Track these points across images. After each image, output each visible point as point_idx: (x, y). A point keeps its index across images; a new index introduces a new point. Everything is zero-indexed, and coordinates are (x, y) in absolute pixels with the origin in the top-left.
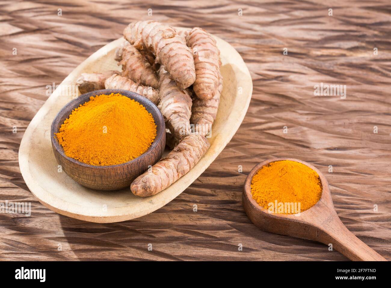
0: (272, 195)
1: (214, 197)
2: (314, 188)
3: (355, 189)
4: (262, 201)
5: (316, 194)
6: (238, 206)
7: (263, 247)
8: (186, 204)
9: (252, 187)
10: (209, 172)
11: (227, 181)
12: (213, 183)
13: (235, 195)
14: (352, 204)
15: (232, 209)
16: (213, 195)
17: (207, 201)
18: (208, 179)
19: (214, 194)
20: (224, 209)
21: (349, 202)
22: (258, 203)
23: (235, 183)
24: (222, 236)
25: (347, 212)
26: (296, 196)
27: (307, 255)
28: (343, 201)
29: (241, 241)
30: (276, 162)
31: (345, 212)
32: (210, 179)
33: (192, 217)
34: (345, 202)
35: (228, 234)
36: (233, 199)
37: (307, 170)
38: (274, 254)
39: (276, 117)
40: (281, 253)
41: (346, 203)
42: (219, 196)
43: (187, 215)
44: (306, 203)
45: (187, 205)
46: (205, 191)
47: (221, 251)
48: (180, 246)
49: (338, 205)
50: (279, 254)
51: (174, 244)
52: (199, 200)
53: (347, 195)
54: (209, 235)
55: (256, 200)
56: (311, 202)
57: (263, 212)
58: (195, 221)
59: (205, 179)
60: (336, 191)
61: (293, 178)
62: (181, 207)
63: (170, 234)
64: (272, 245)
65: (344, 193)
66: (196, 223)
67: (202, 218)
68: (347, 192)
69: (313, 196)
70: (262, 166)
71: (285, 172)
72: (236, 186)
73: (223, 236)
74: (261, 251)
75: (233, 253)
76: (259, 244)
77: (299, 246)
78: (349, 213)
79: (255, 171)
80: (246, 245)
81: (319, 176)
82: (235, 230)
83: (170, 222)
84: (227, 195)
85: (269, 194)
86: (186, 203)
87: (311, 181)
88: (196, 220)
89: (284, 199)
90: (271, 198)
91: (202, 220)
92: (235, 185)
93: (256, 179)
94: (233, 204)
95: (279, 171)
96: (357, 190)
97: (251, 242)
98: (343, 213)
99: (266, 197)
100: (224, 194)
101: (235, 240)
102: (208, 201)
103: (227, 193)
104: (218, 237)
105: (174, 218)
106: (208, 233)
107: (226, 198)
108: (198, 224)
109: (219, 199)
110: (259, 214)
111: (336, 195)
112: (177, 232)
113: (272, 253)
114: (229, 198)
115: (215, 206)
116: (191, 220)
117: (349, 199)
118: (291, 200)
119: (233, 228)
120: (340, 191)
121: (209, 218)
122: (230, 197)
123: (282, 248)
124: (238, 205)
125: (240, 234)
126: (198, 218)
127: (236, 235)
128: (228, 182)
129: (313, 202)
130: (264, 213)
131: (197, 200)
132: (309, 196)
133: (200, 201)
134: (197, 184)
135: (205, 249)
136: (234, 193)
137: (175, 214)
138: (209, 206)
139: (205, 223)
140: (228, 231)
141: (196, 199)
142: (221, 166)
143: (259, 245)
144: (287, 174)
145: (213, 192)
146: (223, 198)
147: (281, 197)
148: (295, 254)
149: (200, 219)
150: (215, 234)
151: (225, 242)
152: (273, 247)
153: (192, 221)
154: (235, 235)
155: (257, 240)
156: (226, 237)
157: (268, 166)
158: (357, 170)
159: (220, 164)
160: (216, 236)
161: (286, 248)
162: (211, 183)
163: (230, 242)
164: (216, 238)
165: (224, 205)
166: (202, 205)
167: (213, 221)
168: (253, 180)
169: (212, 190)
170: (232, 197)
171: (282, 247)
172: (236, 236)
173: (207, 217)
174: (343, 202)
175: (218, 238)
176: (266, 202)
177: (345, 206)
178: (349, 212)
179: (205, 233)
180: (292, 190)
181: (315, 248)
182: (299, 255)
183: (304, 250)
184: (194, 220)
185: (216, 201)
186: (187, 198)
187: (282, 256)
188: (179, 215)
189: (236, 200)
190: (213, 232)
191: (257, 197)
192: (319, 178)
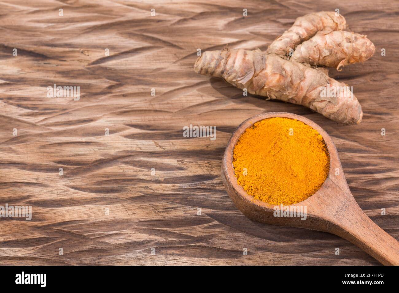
0: (265, 179)
1: (183, 171)
2: (318, 159)
3: (369, 140)
4: (251, 188)
5: (321, 168)
6: (216, 183)
7: (257, 246)
8: (146, 187)
9: (235, 166)
10: (171, 131)
11: (198, 144)
12: (178, 148)
13: (210, 165)
14: (368, 164)
15: (209, 188)
16: (181, 169)
17: (173, 178)
18: (171, 144)
19: (182, 166)
20: (199, 188)
21: (363, 162)
22: (246, 191)
23: (209, 147)
24: (200, 235)
25: (363, 178)
26: (297, 178)
27: (317, 254)
28: (356, 161)
29: (227, 241)
30: (263, 122)
31: (359, 179)
32: (174, 143)
33: (157, 206)
34: (358, 162)
35: (208, 230)
36: (208, 173)
37: (306, 133)
38: (273, 257)
39: (251, 33)
40: (282, 255)
41: (360, 164)
42: (189, 169)
43: (151, 203)
44: (310, 183)
45: (148, 188)
46: (169, 163)
47: (201, 259)
48: (147, 256)
49: (350, 169)
50: (279, 256)
51: (138, 255)
52: (163, 179)
53: (360, 151)
54: (184, 235)
55: (243, 186)
56: (316, 180)
57: (254, 205)
58: (162, 214)
59: (167, 144)
60: (344, 146)
61: (290, 155)
62: (141, 192)
63: (130, 238)
64: (269, 243)
65: (355, 148)
66: (164, 217)
67: (171, 208)
68: (359, 146)
69: (319, 172)
70: (245, 130)
71: (280, 149)
72: (211, 151)
73: (202, 234)
74: (255, 253)
75: (218, 261)
76: (251, 242)
77: (304, 240)
78: (366, 180)
79: (237, 138)
80: (234, 246)
81: (323, 139)
82: (216, 222)
83: (129, 217)
84: (200, 166)
85: (260, 178)
86: (147, 185)
87: (313, 148)
88: (163, 212)
89: (281, 183)
90: (263, 184)
91: (171, 211)
92: (208, 149)
93: (239, 153)
94: (209, 180)
95: (271, 147)
96: (372, 142)
97: (240, 241)
98: (357, 181)
99: (256, 182)
100: (195, 165)
101: (218, 240)
102: (175, 178)
103: (199, 163)
104: (195, 236)
105: (133, 211)
106: (182, 231)
107: (200, 172)
108: (167, 218)
109: (190, 174)
110: (248, 206)
111: (345, 153)
112: (140, 234)
113: (271, 255)
114: (204, 172)
115: (186, 185)
116: (156, 211)
117: (362, 157)
118: (290, 183)
119: (213, 220)
120: (350, 145)
121: (180, 207)
122: (204, 169)
123: (282, 246)
124: (216, 181)
125: (224, 228)
126: (165, 209)
127: (219, 231)
128: (199, 146)
129: (320, 180)
130: (256, 205)
131: (161, 179)
132: (313, 174)
133: (165, 179)
134: (157, 151)
135: (180, 257)
136: (208, 163)
137: (134, 204)
138: (177, 186)
139: (175, 215)
140: (207, 225)
141: (158, 177)
142: (187, 120)
143: (252, 245)
144: (282, 151)
145: (180, 162)
146: (195, 172)
147: (276, 182)
148: (300, 255)
149: (168, 210)
150: (191, 233)
151: (206, 244)
152: (270, 245)
153: (157, 213)
154: (217, 232)
155: (248, 237)
156: (207, 236)
157: (252, 127)
158: (369, 110)
159: (184, 116)
160: (193, 236)
161: (287, 245)
162: (177, 149)
163: (212, 243)
164: (193, 237)
165: (197, 183)
166: (168, 185)
167: (186, 211)
168: (235, 153)
169: (179, 160)
170: (207, 168)
171: (283, 244)
172: (220, 233)
173: (177, 205)
174: (356, 163)
175: (196, 238)
176: (257, 188)
177: (359, 169)
178: (365, 178)
179: (177, 232)
180: (291, 172)
181: (327, 241)
182: (306, 254)
183: (312, 245)
184: (160, 212)
185: (186, 177)
186: (147, 177)
187: (284, 259)
188: (139, 205)
189: (212, 173)
190: (189, 229)
191: (243, 182)
192: (323, 141)
